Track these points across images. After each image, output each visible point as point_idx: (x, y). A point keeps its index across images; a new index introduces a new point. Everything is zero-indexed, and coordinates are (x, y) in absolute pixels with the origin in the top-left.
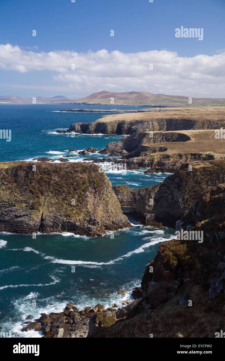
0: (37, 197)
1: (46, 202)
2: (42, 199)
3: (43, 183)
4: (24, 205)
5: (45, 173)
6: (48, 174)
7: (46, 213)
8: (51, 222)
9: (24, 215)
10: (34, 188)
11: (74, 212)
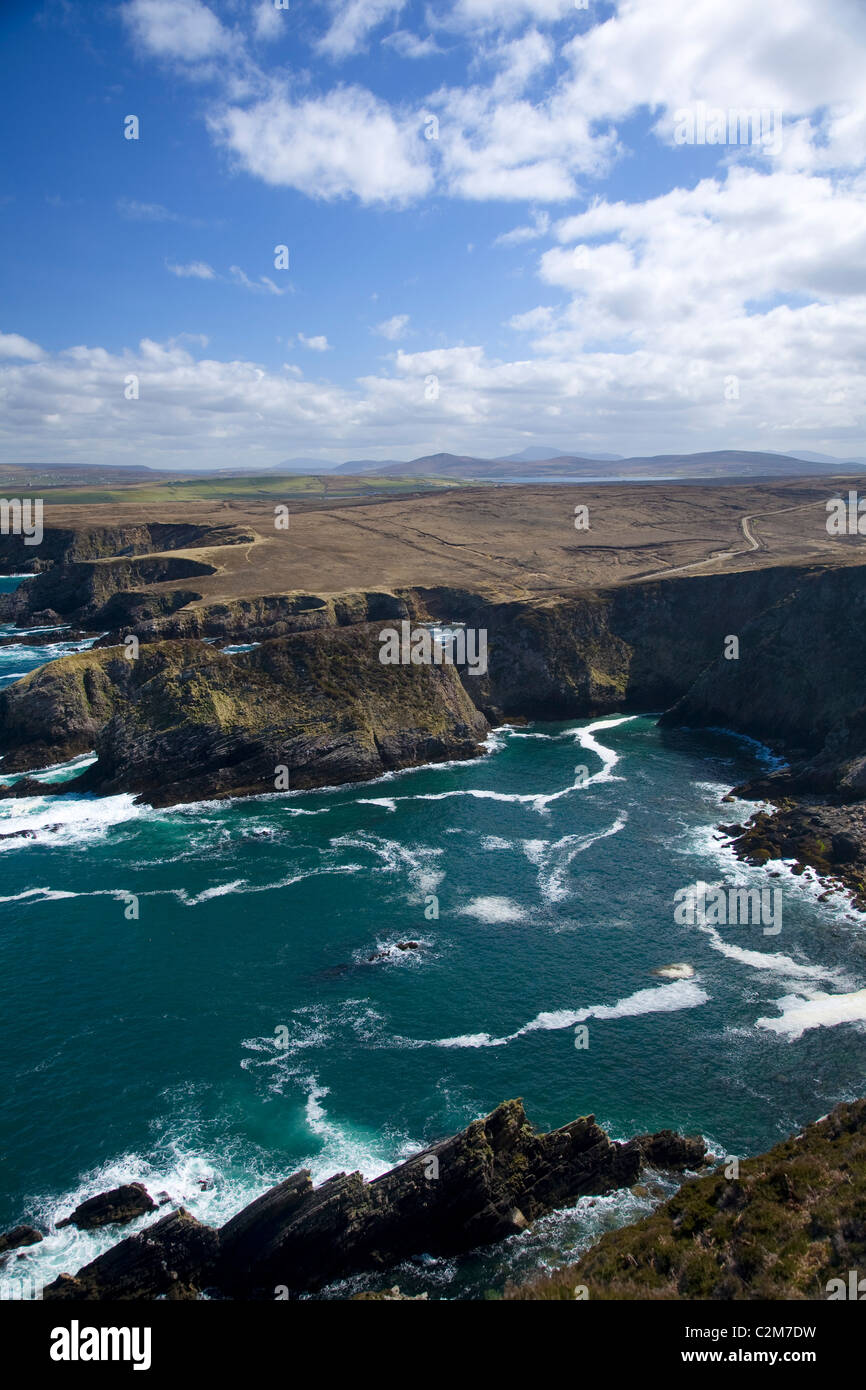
0: (348, 703)
1: (371, 711)
2: (359, 704)
3: (344, 674)
4: (325, 726)
5: (336, 651)
6: (344, 653)
7: (381, 733)
8: (397, 747)
9: (337, 747)
10: (329, 686)
11: (429, 719)
